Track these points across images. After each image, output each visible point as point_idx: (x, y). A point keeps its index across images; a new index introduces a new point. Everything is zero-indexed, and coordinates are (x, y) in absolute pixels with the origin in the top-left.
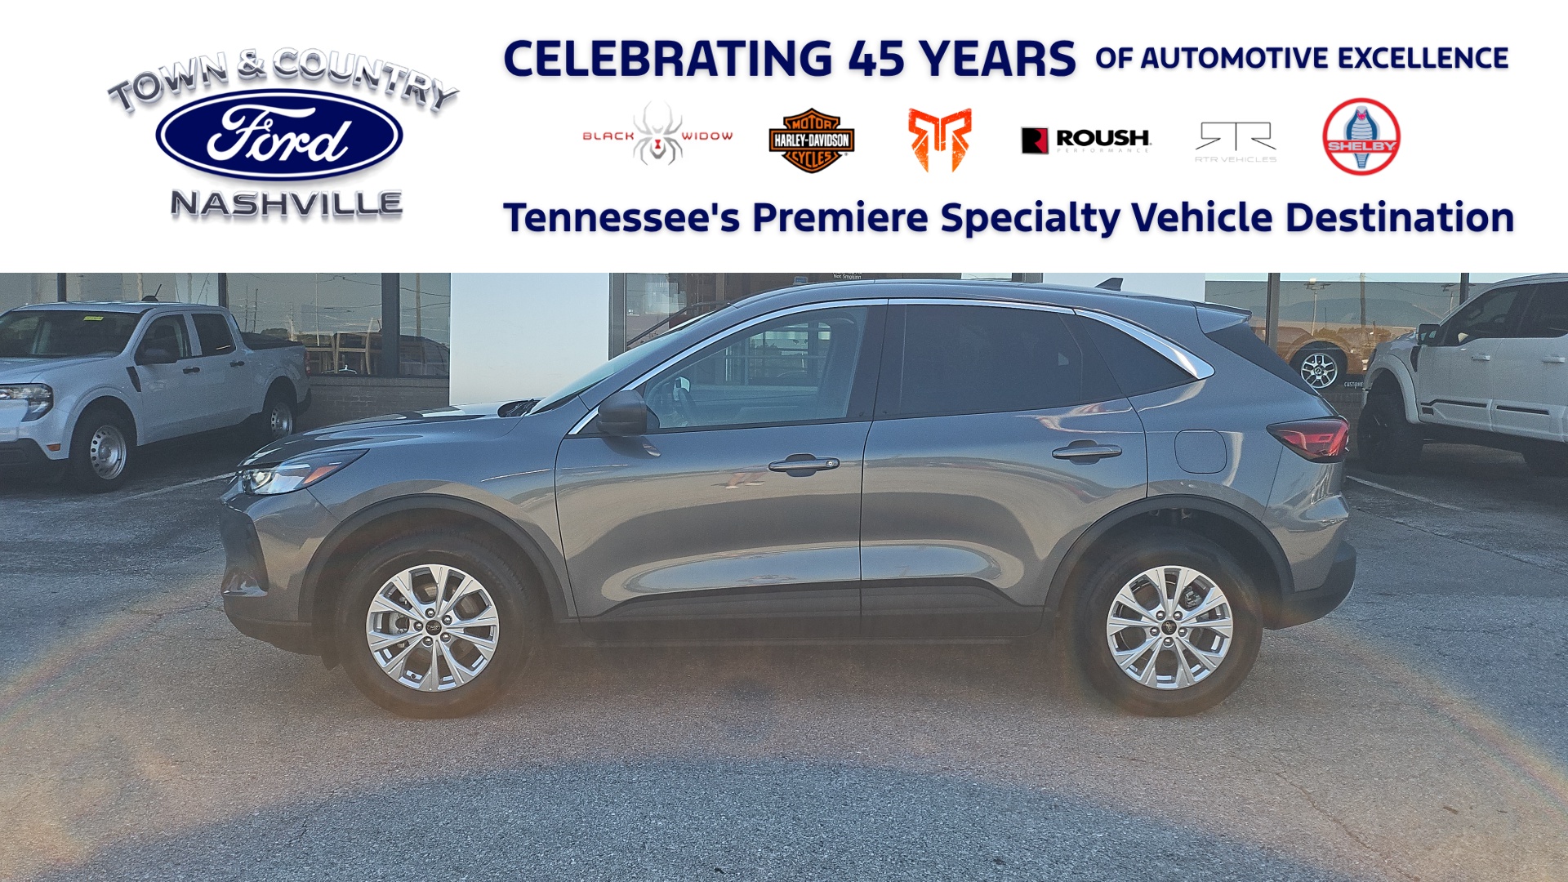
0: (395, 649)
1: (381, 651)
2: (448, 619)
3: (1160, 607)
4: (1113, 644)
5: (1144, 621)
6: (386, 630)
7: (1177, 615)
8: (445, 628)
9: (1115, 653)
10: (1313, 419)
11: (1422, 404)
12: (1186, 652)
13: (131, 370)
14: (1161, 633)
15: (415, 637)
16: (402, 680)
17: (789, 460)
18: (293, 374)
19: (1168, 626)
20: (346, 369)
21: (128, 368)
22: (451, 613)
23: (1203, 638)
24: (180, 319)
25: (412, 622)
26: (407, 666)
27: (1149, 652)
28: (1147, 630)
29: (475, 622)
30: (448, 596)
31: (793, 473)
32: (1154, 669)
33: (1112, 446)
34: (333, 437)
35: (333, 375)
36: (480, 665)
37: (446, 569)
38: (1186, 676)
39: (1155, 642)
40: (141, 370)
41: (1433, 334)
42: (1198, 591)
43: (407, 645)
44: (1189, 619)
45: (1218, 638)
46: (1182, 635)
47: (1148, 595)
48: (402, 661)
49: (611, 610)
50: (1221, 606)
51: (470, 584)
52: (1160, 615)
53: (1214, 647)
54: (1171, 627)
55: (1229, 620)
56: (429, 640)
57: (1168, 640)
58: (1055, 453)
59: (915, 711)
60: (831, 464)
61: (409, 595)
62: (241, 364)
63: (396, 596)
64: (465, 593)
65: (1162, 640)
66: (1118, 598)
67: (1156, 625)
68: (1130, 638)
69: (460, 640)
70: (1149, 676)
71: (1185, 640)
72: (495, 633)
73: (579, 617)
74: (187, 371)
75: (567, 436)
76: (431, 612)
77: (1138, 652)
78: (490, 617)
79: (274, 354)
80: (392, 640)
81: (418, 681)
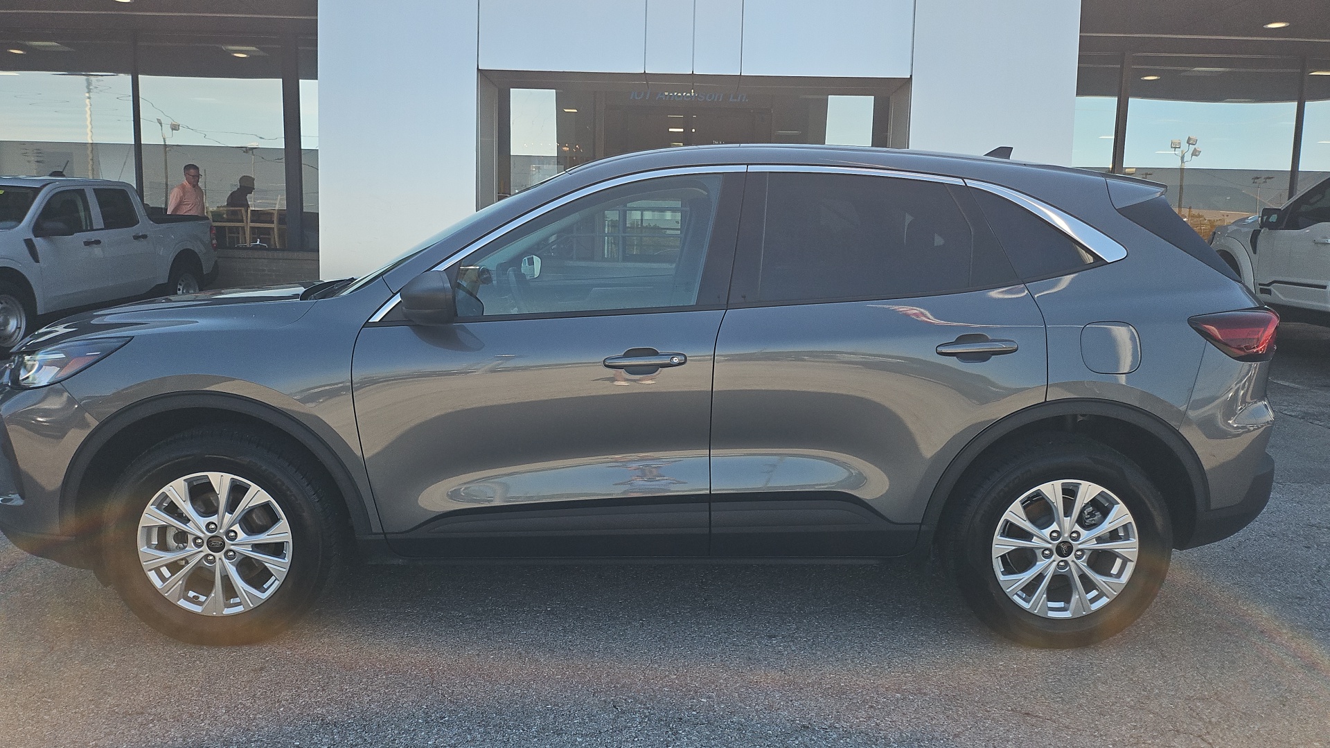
0: (174, 567)
1: (158, 571)
2: (232, 534)
3: (1055, 527)
4: (998, 567)
5: (1036, 542)
6: (163, 546)
7: (1074, 535)
8: (229, 544)
9: (1001, 578)
10: (1238, 310)
11: (1260, 284)
12: (1083, 577)
13: (29, 244)
14: (1055, 556)
15: (195, 554)
16: (182, 603)
17: (628, 355)
18: (198, 248)
19: (1064, 547)
20: (258, 243)
21: (25, 240)
22: (237, 528)
23: (1101, 561)
24: (81, 193)
25: (190, 538)
26: (188, 587)
27: (1040, 577)
28: (1039, 553)
29: (263, 538)
30: (231, 508)
31: (632, 370)
32: (1045, 596)
33: (1006, 341)
34: (108, 320)
35: (246, 248)
36: (273, 586)
37: (228, 477)
38: (1082, 603)
39: (1047, 566)
40: (39, 242)
41: (1274, 218)
42: (1100, 508)
43: (187, 563)
44: (1088, 540)
45: (1118, 562)
46: (1079, 558)
47: (1041, 512)
48: (181, 582)
49: (420, 526)
50: (1125, 527)
51: (257, 495)
52: (1055, 534)
53: (1114, 571)
54: (1064, 549)
55: (1134, 541)
56: (211, 558)
57: (1062, 564)
58: (939, 349)
59: (770, 637)
60: (676, 360)
61: (187, 508)
62: (145, 237)
63: (172, 510)
64: (251, 504)
65: (1055, 563)
66: (1007, 515)
67: (1050, 546)
68: (1019, 561)
69: (247, 558)
70: (1038, 604)
71: (1082, 563)
72: (289, 551)
73: (384, 534)
74: (87, 243)
75: (367, 324)
76: (213, 526)
77: (1027, 576)
78: (282, 532)
79: (180, 227)
80: (169, 557)
81: (200, 604)
